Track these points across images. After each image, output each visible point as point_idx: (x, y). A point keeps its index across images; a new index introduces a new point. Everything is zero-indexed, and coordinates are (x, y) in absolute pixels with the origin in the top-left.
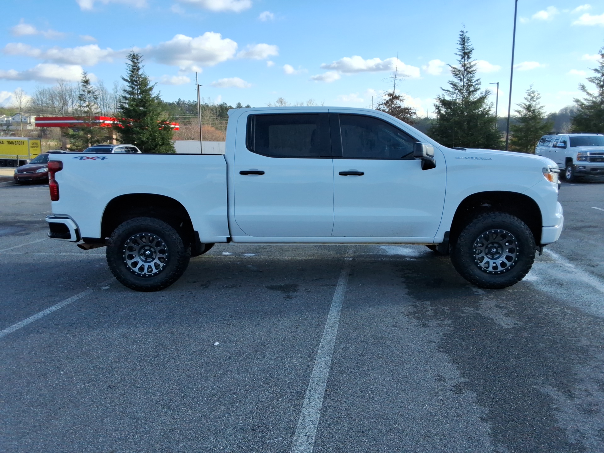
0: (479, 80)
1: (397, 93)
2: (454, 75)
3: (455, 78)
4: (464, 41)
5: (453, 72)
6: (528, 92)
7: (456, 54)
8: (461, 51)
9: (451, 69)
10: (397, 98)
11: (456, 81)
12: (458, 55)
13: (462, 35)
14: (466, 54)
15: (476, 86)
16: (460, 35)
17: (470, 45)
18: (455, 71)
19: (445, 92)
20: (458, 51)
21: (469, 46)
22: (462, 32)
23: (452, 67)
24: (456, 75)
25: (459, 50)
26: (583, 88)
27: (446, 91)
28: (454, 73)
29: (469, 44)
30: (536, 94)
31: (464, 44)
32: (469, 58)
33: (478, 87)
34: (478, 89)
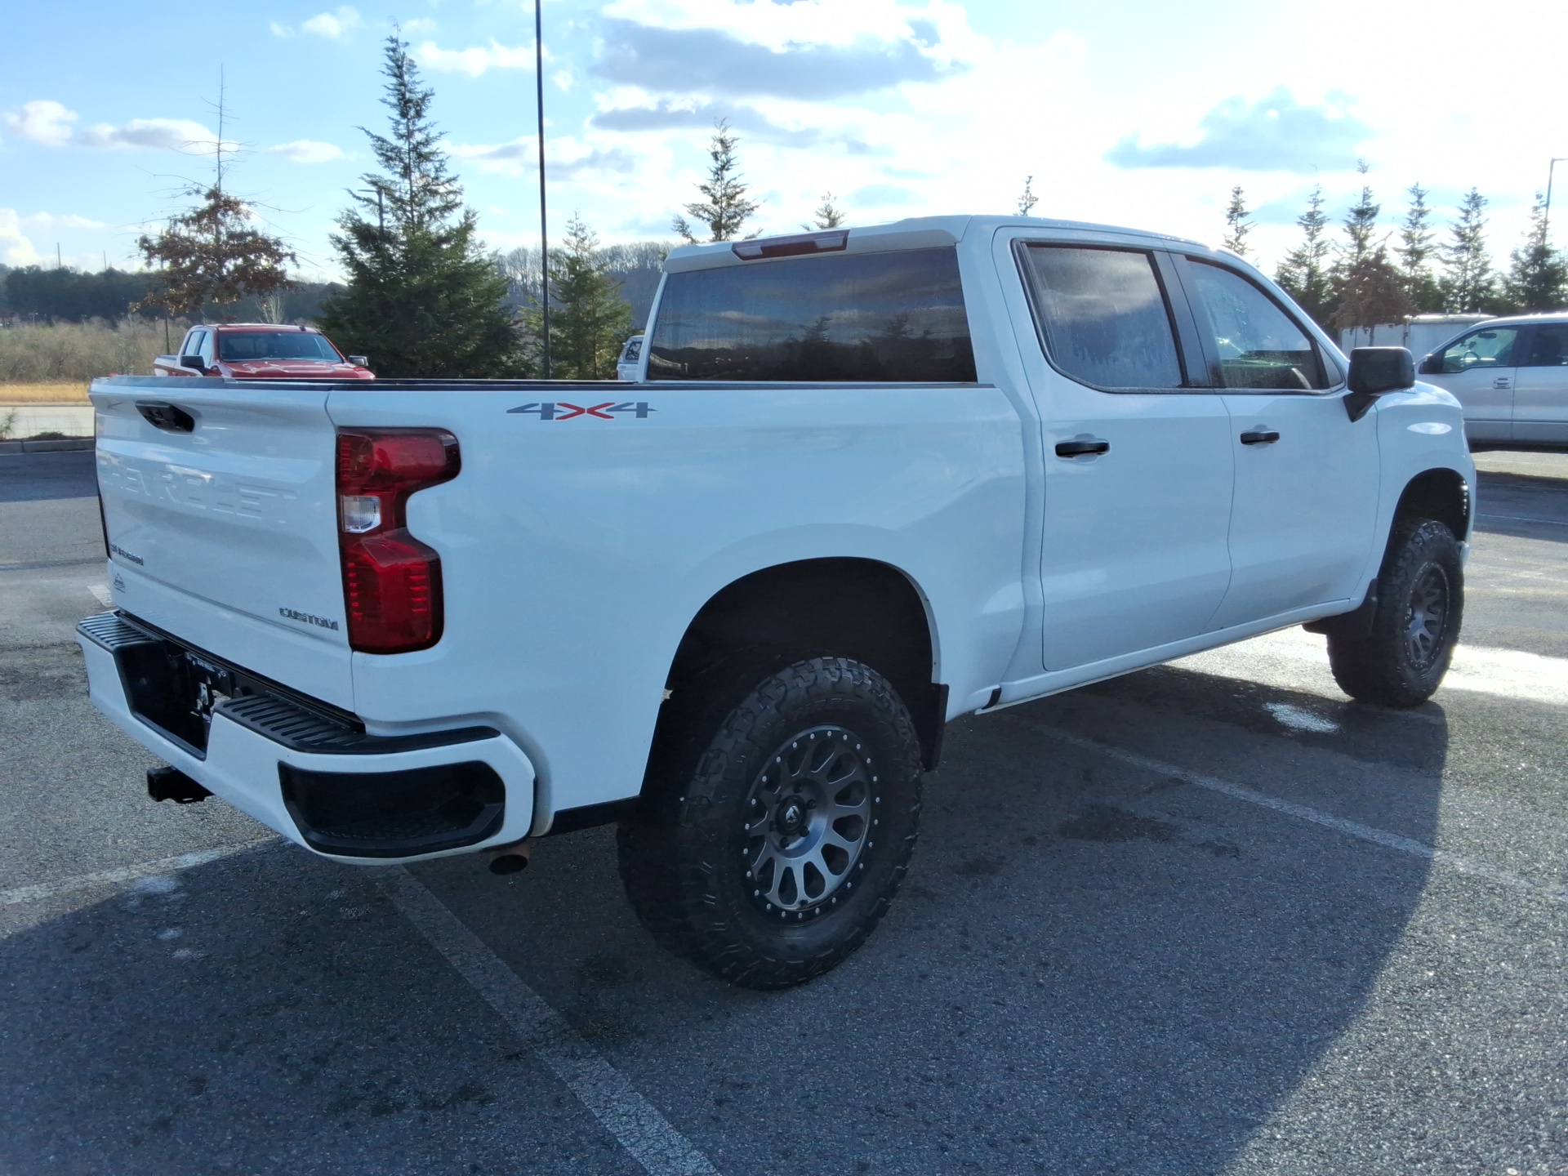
0: (454, 179)
1: (229, 191)
2: (381, 159)
3: (386, 167)
4: (400, 67)
5: (379, 152)
6: (570, 225)
7: (384, 101)
8: (395, 96)
9: (371, 141)
10: (230, 205)
11: (388, 175)
12: (389, 103)
13: (394, 50)
14: (409, 106)
15: (451, 197)
16: (388, 49)
17: (418, 83)
18: (385, 148)
19: (361, 202)
20: (389, 95)
21: (414, 82)
22: (393, 40)
23: (373, 136)
24: (389, 159)
25: (390, 92)
26: (683, 228)
27: (365, 203)
28: (382, 154)
29: (417, 78)
30: (588, 231)
31: (400, 76)
32: (419, 115)
33: (458, 201)
34: (457, 205)
